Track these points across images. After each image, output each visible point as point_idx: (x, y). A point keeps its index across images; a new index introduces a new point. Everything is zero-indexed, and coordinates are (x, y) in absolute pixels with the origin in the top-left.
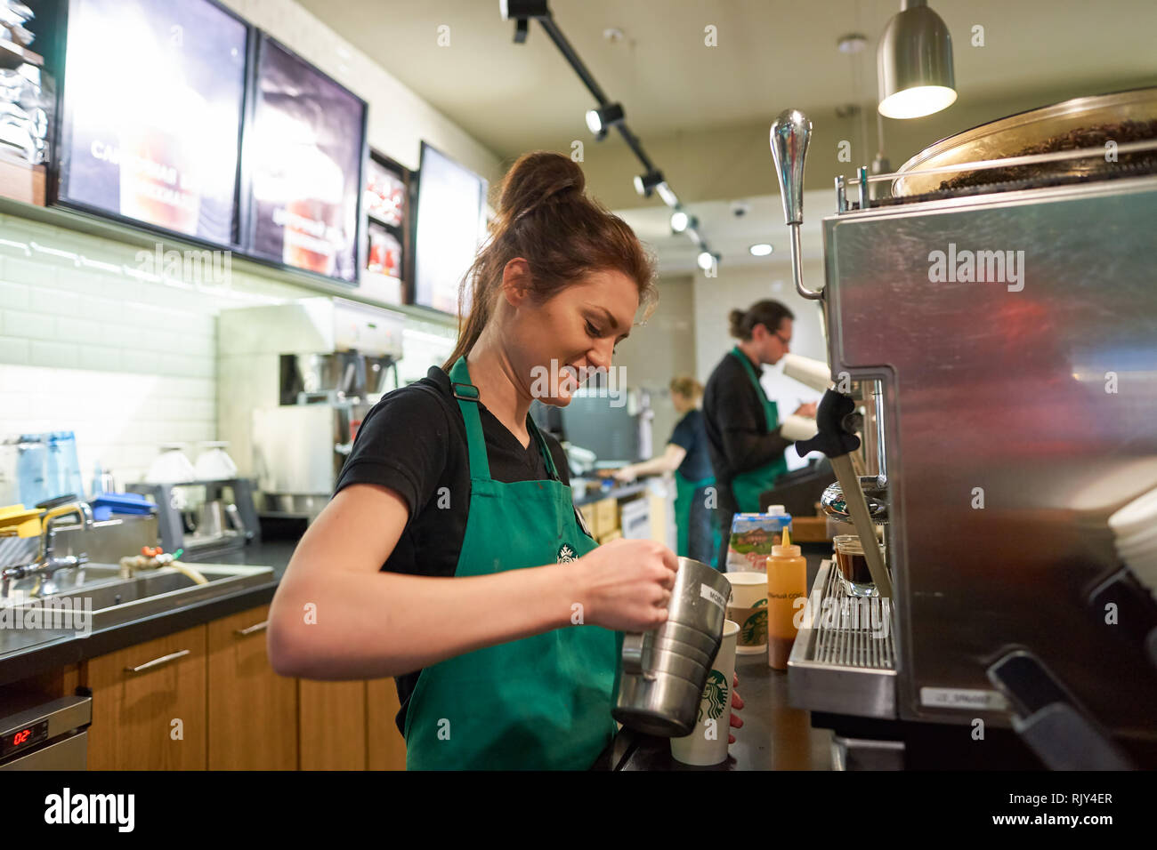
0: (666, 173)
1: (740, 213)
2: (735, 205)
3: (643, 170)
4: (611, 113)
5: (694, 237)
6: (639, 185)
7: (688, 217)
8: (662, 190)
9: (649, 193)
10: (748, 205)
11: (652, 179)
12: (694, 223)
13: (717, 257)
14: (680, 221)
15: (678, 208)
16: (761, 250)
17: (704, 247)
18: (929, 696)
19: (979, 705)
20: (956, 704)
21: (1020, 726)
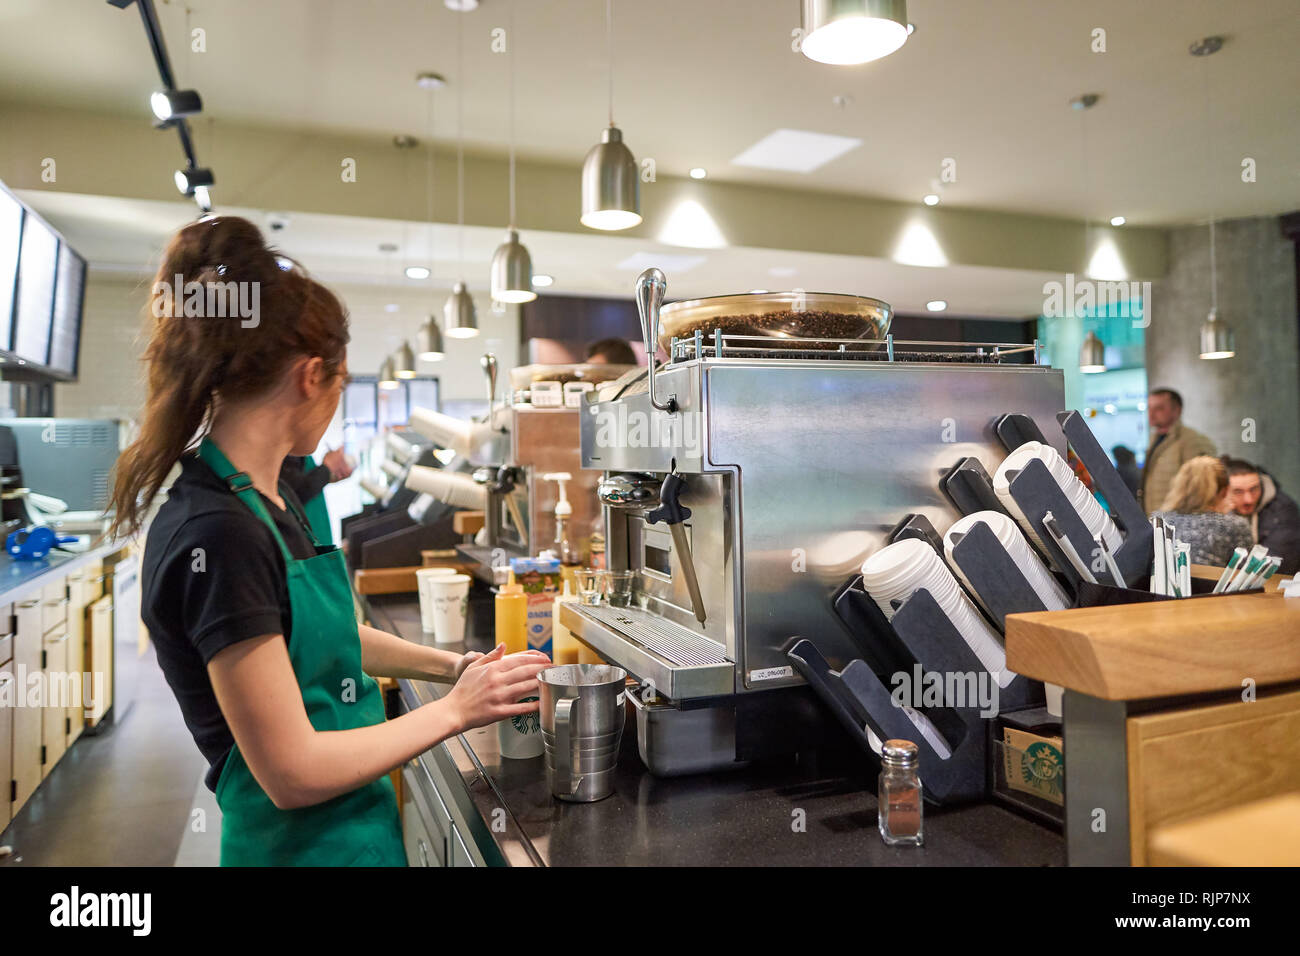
0: (217, 174)
1: (274, 228)
2: (274, 217)
3: (186, 163)
4: (187, 102)
6: (182, 182)
8: (202, 193)
9: (191, 194)
11: (198, 178)
18: (755, 675)
19: (780, 676)
20: (768, 678)
21: (838, 675)
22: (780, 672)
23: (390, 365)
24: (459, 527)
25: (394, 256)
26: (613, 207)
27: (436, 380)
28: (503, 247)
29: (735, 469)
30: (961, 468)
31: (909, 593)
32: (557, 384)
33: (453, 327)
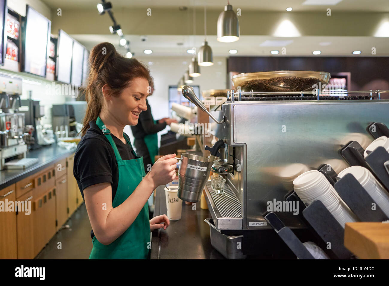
0: (122, 26)
1: (144, 40)
2: (142, 37)
3: (113, 24)
4: (107, 6)
5: (126, 47)
6: (111, 29)
7: (126, 40)
8: (119, 32)
9: (115, 33)
10: (147, 38)
11: (116, 27)
12: (128, 43)
13: (133, 54)
14: (123, 42)
15: (122, 37)
16: (148, 52)
17: (129, 50)
18: (251, 224)
19: (262, 225)
20: (256, 225)
21: (277, 232)
22: (262, 224)
23: (179, 83)
24: (188, 143)
25: (181, 46)
26: (228, 35)
27: (198, 87)
28: (202, 47)
29: (244, 145)
30: (349, 146)
31: (312, 201)
32: (214, 97)
33: (192, 73)
